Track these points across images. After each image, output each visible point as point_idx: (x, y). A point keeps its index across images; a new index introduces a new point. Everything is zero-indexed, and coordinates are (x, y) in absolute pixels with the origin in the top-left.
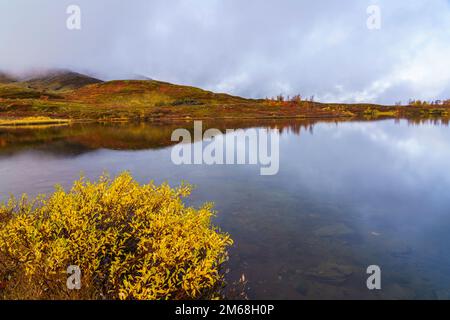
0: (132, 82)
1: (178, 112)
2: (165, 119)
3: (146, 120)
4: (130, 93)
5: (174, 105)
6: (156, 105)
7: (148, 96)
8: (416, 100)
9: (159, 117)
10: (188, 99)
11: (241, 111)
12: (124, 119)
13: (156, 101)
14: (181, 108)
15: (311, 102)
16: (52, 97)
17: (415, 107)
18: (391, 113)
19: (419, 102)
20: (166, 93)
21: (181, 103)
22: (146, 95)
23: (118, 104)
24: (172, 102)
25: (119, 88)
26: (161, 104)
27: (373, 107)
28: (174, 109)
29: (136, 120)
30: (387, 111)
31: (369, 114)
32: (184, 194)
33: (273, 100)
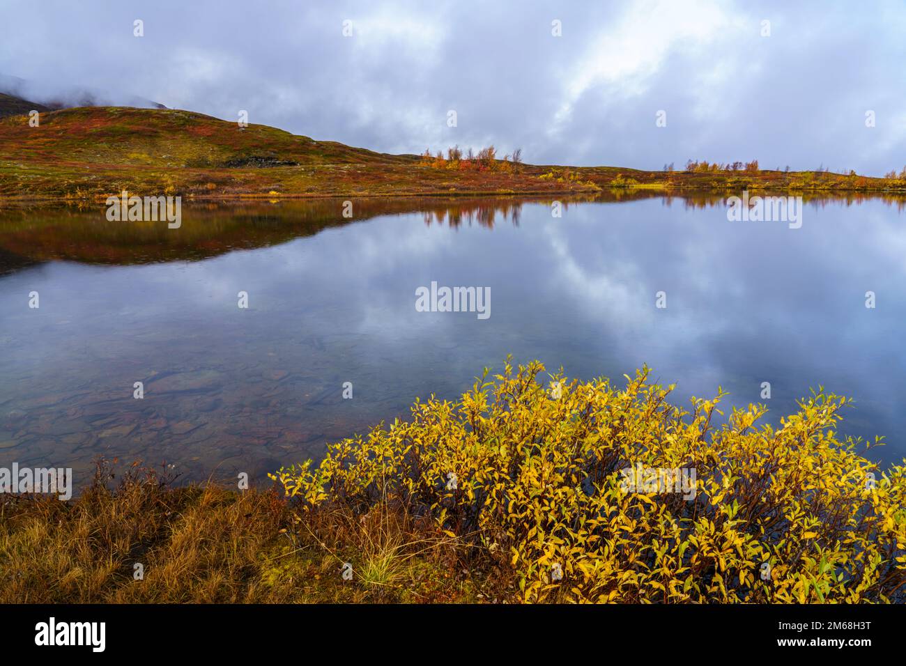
1: (246, 182)
2: (222, 196)
4: (125, 136)
5: (230, 164)
7: (169, 144)
8: (700, 162)
9: (207, 192)
10: (261, 153)
11: (380, 180)
13: (188, 156)
15: (516, 164)
17: (700, 175)
18: (658, 186)
19: (705, 166)
20: (209, 139)
22: (162, 143)
24: (224, 158)
25: (98, 126)
26: (201, 163)
27: (627, 173)
28: (237, 175)
30: (652, 181)
31: (619, 187)
33: (440, 158)
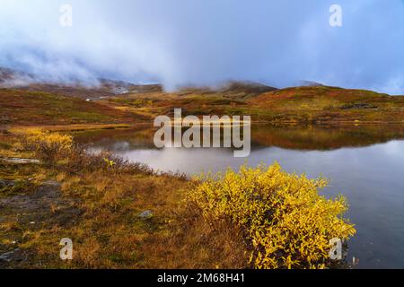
0: (302, 89)
1: (346, 116)
2: (332, 122)
3: (313, 122)
4: (301, 98)
5: (342, 108)
6: (324, 109)
7: (317, 100)
9: (326, 120)
10: (359, 103)
12: (293, 122)
13: (324, 105)
14: (349, 112)
16: (238, 103)
20: (335, 97)
21: (349, 107)
22: (314, 100)
23: (289, 108)
24: (341, 106)
26: (330, 108)
28: (343, 113)
29: (304, 122)
32: (320, 186)
